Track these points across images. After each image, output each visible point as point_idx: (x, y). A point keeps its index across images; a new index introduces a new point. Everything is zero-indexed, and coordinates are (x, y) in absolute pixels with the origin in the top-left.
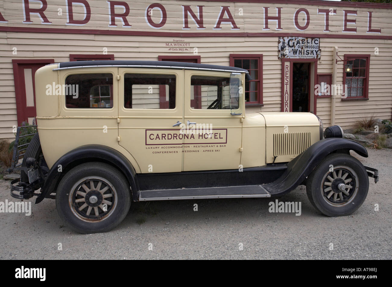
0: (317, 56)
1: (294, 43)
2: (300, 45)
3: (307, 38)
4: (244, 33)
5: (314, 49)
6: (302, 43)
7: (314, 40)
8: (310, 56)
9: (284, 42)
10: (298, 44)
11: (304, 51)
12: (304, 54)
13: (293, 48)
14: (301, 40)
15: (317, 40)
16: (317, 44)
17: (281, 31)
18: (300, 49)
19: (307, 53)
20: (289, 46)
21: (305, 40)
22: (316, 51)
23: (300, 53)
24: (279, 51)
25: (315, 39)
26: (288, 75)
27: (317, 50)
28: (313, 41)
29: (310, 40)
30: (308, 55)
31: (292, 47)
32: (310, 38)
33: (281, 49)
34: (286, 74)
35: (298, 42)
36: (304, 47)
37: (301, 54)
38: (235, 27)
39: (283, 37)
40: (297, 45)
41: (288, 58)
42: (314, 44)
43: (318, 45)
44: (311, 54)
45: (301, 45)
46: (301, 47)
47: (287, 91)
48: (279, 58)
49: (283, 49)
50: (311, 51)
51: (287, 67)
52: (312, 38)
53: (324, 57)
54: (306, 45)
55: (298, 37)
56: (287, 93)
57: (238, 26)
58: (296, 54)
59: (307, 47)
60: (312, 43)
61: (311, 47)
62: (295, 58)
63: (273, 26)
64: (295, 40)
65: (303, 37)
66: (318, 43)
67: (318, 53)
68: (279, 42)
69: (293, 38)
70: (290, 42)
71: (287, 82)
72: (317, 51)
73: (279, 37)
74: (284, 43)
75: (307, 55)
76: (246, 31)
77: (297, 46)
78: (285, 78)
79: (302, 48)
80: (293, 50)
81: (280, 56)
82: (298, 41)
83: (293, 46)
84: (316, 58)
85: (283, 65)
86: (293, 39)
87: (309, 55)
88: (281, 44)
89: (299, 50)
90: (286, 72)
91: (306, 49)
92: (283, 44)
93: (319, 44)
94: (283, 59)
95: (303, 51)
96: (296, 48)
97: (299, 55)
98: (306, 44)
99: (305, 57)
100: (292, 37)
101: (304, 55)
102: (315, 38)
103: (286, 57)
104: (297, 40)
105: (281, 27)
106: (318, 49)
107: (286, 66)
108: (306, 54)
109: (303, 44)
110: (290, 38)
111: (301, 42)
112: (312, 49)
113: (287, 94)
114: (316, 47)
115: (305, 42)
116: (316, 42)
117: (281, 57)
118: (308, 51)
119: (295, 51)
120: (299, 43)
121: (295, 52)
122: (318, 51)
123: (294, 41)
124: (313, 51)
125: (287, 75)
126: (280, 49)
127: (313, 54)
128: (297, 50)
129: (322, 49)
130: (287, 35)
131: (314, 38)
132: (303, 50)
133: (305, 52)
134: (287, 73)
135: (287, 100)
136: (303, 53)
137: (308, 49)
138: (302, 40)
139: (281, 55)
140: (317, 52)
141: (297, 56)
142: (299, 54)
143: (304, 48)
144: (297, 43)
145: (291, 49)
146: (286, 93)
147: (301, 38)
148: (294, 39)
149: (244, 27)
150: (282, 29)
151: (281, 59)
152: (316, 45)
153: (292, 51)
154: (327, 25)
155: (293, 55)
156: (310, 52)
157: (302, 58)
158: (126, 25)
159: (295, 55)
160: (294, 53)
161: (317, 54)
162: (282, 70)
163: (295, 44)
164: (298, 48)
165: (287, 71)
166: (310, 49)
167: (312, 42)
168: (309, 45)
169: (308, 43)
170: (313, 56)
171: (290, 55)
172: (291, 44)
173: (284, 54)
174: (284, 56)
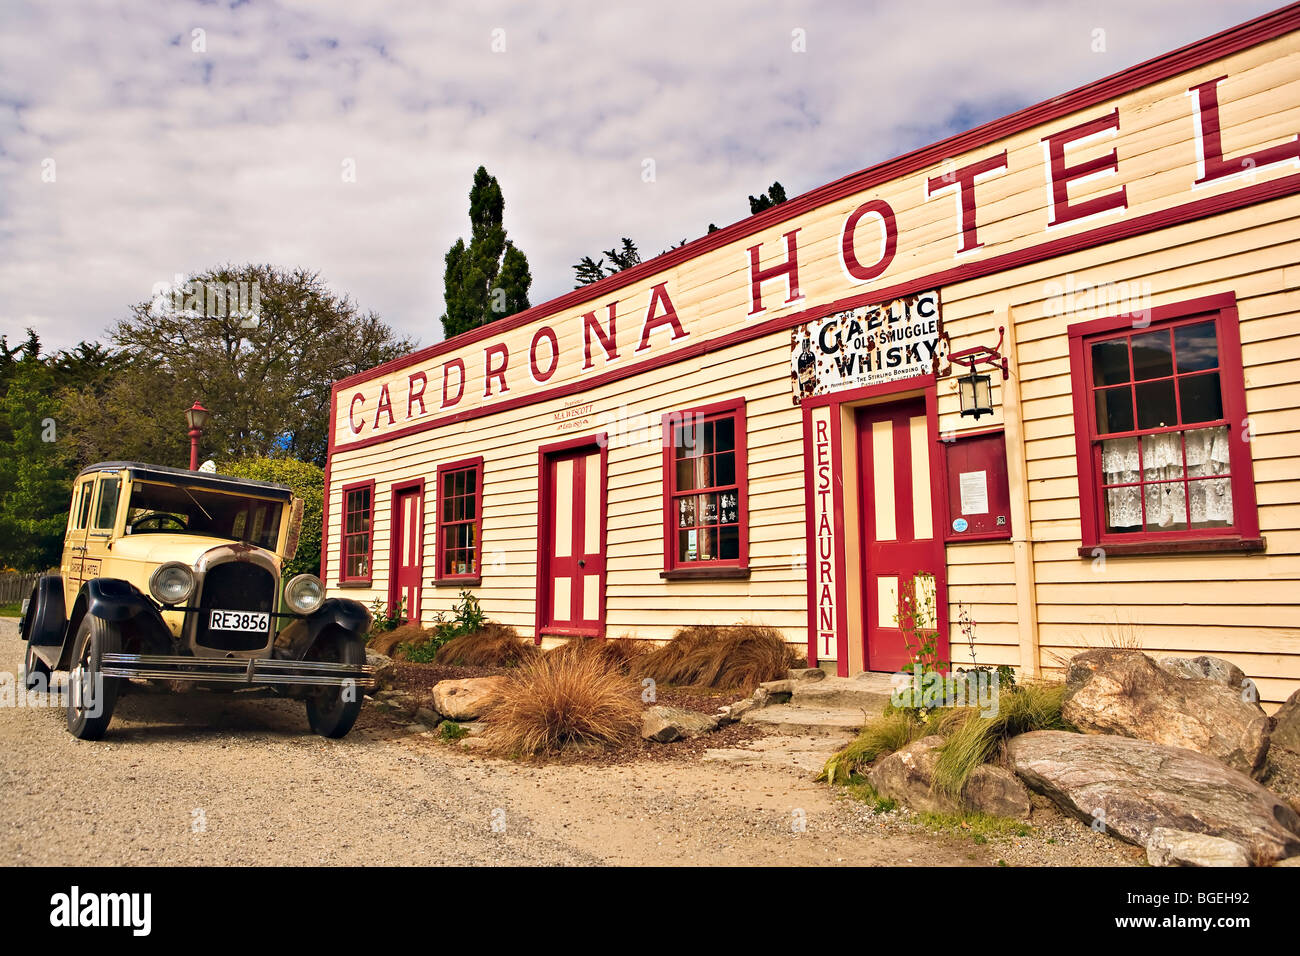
0: (936, 364)
1: (839, 336)
2: (860, 337)
3: (886, 303)
4: (699, 344)
5: (922, 338)
6: (871, 327)
7: (916, 303)
8: (908, 370)
9: (808, 341)
10: (855, 336)
11: (879, 354)
12: (879, 367)
13: (838, 353)
14: (864, 316)
15: (931, 300)
16: (932, 312)
17: (799, 306)
18: (864, 352)
19: (892, 361)
20: (825, 350)
21: (878, 314)
22: (926, 343)
23: (865, 367)
24: (794, 375)
25: (921, 298)
26: (829, 457)
27: (931, 338)
28: (914, 309)
29: (898, 308)
30: (898, 368)
31: (834, 349)
32: (897, 299)
33: (800, 367)
34: (820, 454)
35: (855, 328)
36: (877, 341)
37: (869, 369)
39: (803, 325)
40: (849, 338)
41: (824, 392)
42: (916, 319)
43: (935, 317)
44: (909, 362)
45: (866, 333)
46: (866, 343)
47: (824, 516)
49: (806, 362)
50: (908, 347)
51: (821, 426)
52: (909, 299)
54: (886, 331)
55: (852, 310)
56: (827, 526)
57: (685, 328)
58: (850, 374)
59: (892, 336)
60: (909, 319)
61: (907, 333)
62: (848, 387)
63: (776, 296)
64: (843, 323)
65: (870, 305)
66: (936, 309)
67: (937, 350)
68: (792, 346)
69: (837, 318)
70: (827, 335)
71: (824, 483)
72: (931, 344)
73: (794, 328)
75: (891, 369)
76: (702, 338)
77: (851, 343)
78: (817, 468)
79: (871, 346)
80: (837, 359)
82: (853, 322)
83: (839, 346)
84: (929, 370)
85: (807, 422)
86: (835, 323)
87: (903, 365)
89: (860, 357)
90: (819, 446)
91: (885, 348)
93: (937, 313)
95: (874, 358)
96: (850, 349)
97: (861, 376)
98: (885, 327)
99: (885, 375)
100: (833, 315)
101: (880, 372)
102: (921, 293)
103: (816, 390)
104: (848, 322)
105: (801, 293)
106: (936, 335)
107: (819, 423)
108: (889, 365)
109: (872, 332)
110: (826, 321)
111: (864, 324)
112: (912, 341)
113: (825, 530)
114: (927, 330)
115: (880, 319)
116: (926, 308)
117: (802, 394)
118: (897, 349)
119: (844, 363)
120: (858, 330)
121: (845, 367)
122: (936, 341)
123: (839, 328)
124: (916, 345)
125: (824, 458)
127: (919, 360)
128: (853, 355)
129: (954, 330)
130: (815, 314)
131: (915, 295)
132: (874, 353)
133: (884, 359)
134: (823, 449)
135: (826, 553)
136: (874, 365)
137: (896, 344)
138: (867, 318)
139: (801, 388)
140: (931, 349)
141: (856, 380)
142: (861, 371)
143: (877, 345)
144: (852, 332)
145: (829, 359)
146: (822, 526)
147: (862, 311)
148: (839, 323)
149: (699, 327)
150: (804, 296)
152: (927, 320)
153: (835, 366)
154: (970, 228)
155: (842, 380)
156: (903, 354)
157: (874, 381)
158: (502, 390)
159: (848, 378)
160: (841, 371)
161: (933, 355)
162: (807, 439)
163: (844, 339)
164: (854, 351)
165: (822, 441)
166: (905, 342)
167: (908, 311)
168: (896, 326)
169: (892, 320)
170: (919, 364)
171: (830, 380)
172: (830, 340)
173: (809, 382)
174: (810, 389)
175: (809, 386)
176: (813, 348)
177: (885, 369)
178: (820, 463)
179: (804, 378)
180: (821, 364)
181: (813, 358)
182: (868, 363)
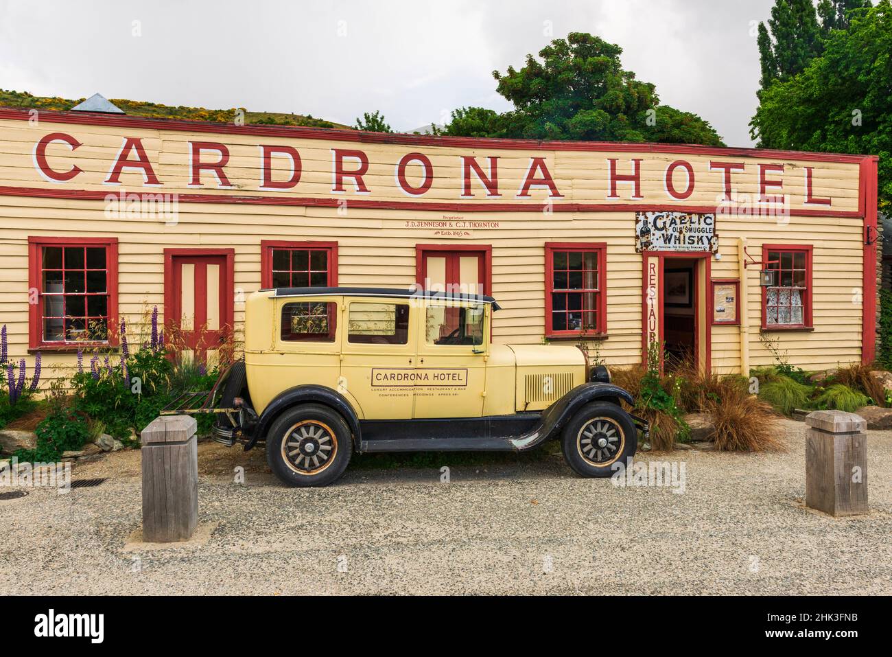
0: (711, 248)
1: (664, 223)
2: (676, 227)
3: (690, 214)
4: (572, 205)
5: (705, 234)
6: (681, 223)
7: (703, 218)
8: (697, 247)
9: (647, 221)
10: (673, 225)
11: (684, 237)
12: (684, 243)
13: (664, 232)
14: (678, 217)
15: (711, 218)
16: (711, 224)
17: (639, 201)
18: (677, 234)
19: (690, 242)
20: (657, 228)
21: (685, 218)
22: (707, 237)
23: (677, 242)
24: (637, 237)
25: (706, 216)
26: (656, 282)
27: (710, 235)
28: (702, 220)
29: (695, 218)
30: (693, 245)
31: (662, 229)
32: (695, 213)
33: (641, 234)
34: (651, 279)
35: (673, 222)
36: (684, 230)
37: (679, 243)
38: (556, 194)
39: (644, 213)
40: (670, 226)
41: (655, 249)
42: (703, 225)
43: (712, 226)
44: (698, 244)
45: (679, 226)
46: (678, 230)
47: (652, 310)
48: (637, 250)
49: (645, 232)
50: (698, 237)
51: (653, 266)
52: (700, 215)
53: (724, 248)
54: (688, 227)
55: (673, 212)
56: (654, 315)
57: (561, 192)
58: (669, 243)
59: (691, 230)
60: (699, 224)
61: (698, 230)
62: (668, 250)
63: (626, 192)
64: (667, 217)
65: (682, 213)
66: (713, 223)
67: (712, 241)
68: (637, 221)
69: (664, 214)
70: (658, 221)
71: (652, 294)
72: (709, 238)
73: (638, 212)
74: (646, 223)
75: (690, 246)
76: (575, 202)
77: (671, 228)
78: (649, 286)
79: (681, 232)
80: (663, 235)
81: (639, 246)
82: (672, 218)
83: (664, 228)
84: (707, 250)
85: (645, 263)
86: (663, 216)
87: (695, 245)
88: (640, 225)
89: (675, 236)
91: (687, 235)
92: (644, 225)
93: (713, 225)
94: (645, 252)
95: (682, 238)
96: (670, 232)
97: (675, 245)
98: (688, 225)
99: (685, 247)
100: (662, 212)
101: (684, 245)
102: (706, 214)
103: (650, 247)
104: (670, 217)
105: (641, 195)
106: (712, 234)
107: (651, 264)
108: (689, 243)
109: (682, 226)
110: (657, 214)
111: (678, 221)
112: (701, 234)
113: (652, 317)
114: (708, 231)
115: (686, 221)
116: (708, 221)
117: (642, 248)
118: (693, 237)
119: (667, 237)
120: (675, 223)
121: (667, 239)
122: (712, 237)
123: (665, 219)
124: (702, 237)
125: (653, 282)
126: (639, 233)
127: (703, 244)
128: (672, 235)
129: (721, 234)
130: (653, 208)
131: (703, 214)
132: (682, 236)
133: (687, 240)
134: (652, 277)
135: (652, 328)
136: (682, 242)
137: (693, 234)
138: (680, 218)
139: (641, 245)
140: (709, 240)
141: (672, 247)
142: (675, 243)
143: (684, 232)
144: (671, 223)
145: (658, 234)
146: (651, 315)
147: (678, 215)
148: (665, 216)
149: (572, 195)
150: (642, 197)
151: (640, 252)
152: (708, 227)
153: (662, 237)
154: (728, 191)
155: (665, 245)
156: (696, 239)
157: (681, 249)
158: (360, 190)
159: (668, 245)
160: (665, 241)
161: (710, 243)
162: (644, 271)
163: (667, 226)
164: (673, 233)
165: (653, 273)
166: (696, 234)
167: (699, 220)
168: (693, 226)
169: (691, 222)
170: (703, 246)
171: (658, 244)
172: (660, 224)
173: (647, 242)
174: (647, 247)
175: (647, 244)
176: (649, 226)
177: (687, 245)
178: (651, 284)
179: (644, 240)
180: (654, 235)
181: (650, 231)
182: (679, 240)
